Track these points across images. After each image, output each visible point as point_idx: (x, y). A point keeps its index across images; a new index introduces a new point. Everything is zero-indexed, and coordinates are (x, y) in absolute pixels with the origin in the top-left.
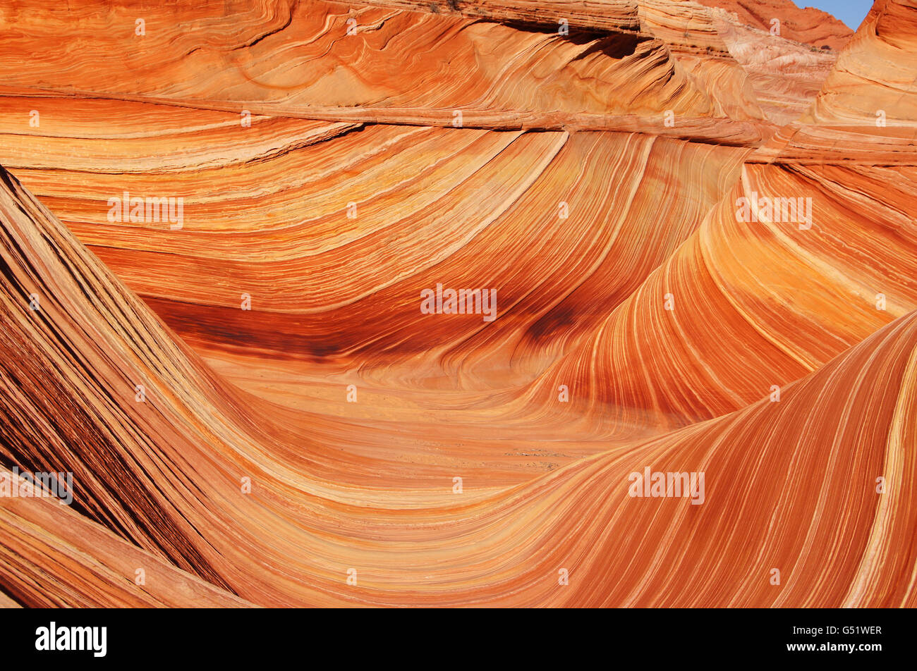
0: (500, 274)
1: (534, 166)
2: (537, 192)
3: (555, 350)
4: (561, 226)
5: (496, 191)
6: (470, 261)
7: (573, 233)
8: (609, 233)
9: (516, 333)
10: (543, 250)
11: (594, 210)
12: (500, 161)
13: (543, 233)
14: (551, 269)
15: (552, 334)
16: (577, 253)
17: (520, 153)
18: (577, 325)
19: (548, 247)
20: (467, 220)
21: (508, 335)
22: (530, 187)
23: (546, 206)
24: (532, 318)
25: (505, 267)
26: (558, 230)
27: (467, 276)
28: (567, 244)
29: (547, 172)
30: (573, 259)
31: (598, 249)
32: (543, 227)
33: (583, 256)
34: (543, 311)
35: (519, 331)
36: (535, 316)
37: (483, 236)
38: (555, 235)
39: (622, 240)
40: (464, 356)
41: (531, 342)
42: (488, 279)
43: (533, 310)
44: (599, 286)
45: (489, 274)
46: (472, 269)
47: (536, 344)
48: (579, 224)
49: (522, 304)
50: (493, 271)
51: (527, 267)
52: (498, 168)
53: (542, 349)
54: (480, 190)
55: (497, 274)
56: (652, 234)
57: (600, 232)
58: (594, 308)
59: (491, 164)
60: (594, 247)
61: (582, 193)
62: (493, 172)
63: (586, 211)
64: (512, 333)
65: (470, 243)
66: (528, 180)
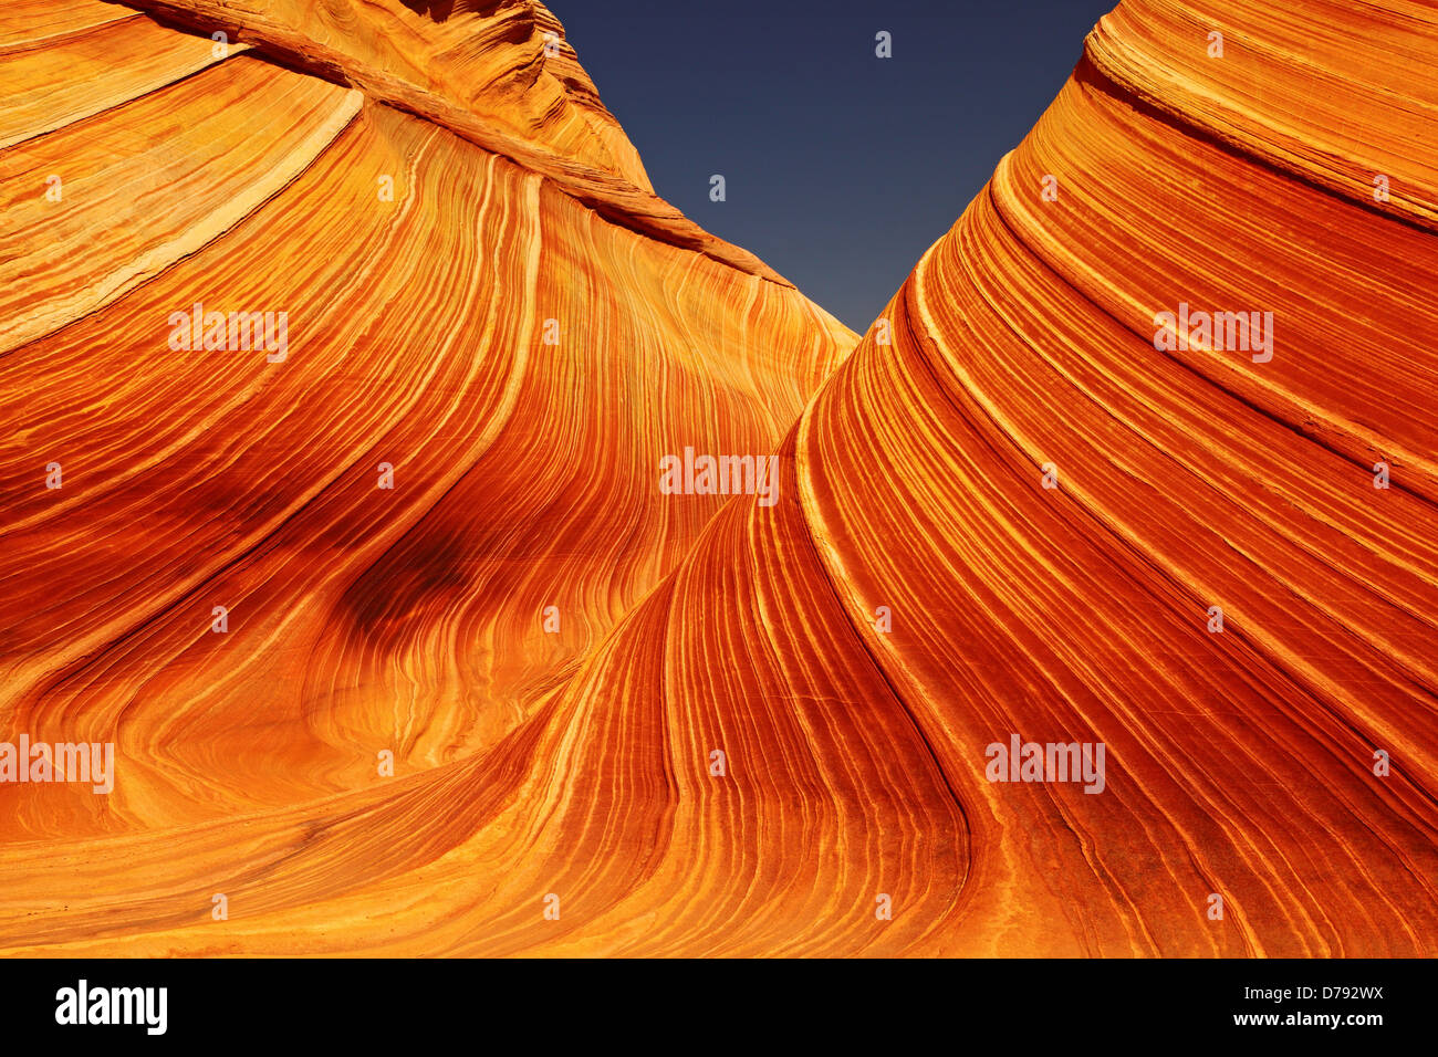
0: (230, 414)
1: (287, 143)
2: (305, 208)
3: (430, 663)
4: (388, 307)
5: (183, 176)
6: (121, 361)
7: (420, 331)
8: (508, 347)
9: (303, 611)
10: (348, 362)
11: (459, 287)
12: (185, 100)
13: (342, 316)
14: (383, 417)
15: (412, 614)
16: (444, 382)
17: (243, 97)
18: (478, 587)
19: (365, 355)
20: (97, 237)
21: (276, 614)
22: (285, 188)
23: (339, 247)
24: (347, 563)
25: (243, 396)
26: (384, 315)
27: (116, 406)
28: (412, 356)
29: (325, 165)
30: (437, 396)
31: (492, 381)
32: (342, 299)
33: (462, 393)
34: (377, 539)
35: (309, 607)
36: (354, 556)
37: (158, 292)
38: (377, 325)
39: (540, 372)
40: (124, 692)
41: (353, 642)
42: (190, 424)
43: (347, 535)
44: (515, 476)
45: (192, 412)
46: (129, 388)
47: (371, 646)
48: (435, 309)
49: (312, 515)
50: (204, 403)
51: (311, 400)
52: (181, 116)
53: (392, 660)
54: (131, 162)
55: (220, 413)
56: (594, 372)
57: (486, 340)
58: (512, 541)
59: (162, 101)
60: (481, 377)
61: (423, 238)
62: (166, 124)
63: (441, 283)
64: (292, 606)
65: (113, 306)
66: (279, 169)
